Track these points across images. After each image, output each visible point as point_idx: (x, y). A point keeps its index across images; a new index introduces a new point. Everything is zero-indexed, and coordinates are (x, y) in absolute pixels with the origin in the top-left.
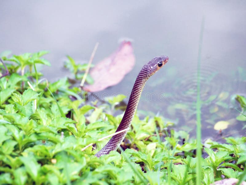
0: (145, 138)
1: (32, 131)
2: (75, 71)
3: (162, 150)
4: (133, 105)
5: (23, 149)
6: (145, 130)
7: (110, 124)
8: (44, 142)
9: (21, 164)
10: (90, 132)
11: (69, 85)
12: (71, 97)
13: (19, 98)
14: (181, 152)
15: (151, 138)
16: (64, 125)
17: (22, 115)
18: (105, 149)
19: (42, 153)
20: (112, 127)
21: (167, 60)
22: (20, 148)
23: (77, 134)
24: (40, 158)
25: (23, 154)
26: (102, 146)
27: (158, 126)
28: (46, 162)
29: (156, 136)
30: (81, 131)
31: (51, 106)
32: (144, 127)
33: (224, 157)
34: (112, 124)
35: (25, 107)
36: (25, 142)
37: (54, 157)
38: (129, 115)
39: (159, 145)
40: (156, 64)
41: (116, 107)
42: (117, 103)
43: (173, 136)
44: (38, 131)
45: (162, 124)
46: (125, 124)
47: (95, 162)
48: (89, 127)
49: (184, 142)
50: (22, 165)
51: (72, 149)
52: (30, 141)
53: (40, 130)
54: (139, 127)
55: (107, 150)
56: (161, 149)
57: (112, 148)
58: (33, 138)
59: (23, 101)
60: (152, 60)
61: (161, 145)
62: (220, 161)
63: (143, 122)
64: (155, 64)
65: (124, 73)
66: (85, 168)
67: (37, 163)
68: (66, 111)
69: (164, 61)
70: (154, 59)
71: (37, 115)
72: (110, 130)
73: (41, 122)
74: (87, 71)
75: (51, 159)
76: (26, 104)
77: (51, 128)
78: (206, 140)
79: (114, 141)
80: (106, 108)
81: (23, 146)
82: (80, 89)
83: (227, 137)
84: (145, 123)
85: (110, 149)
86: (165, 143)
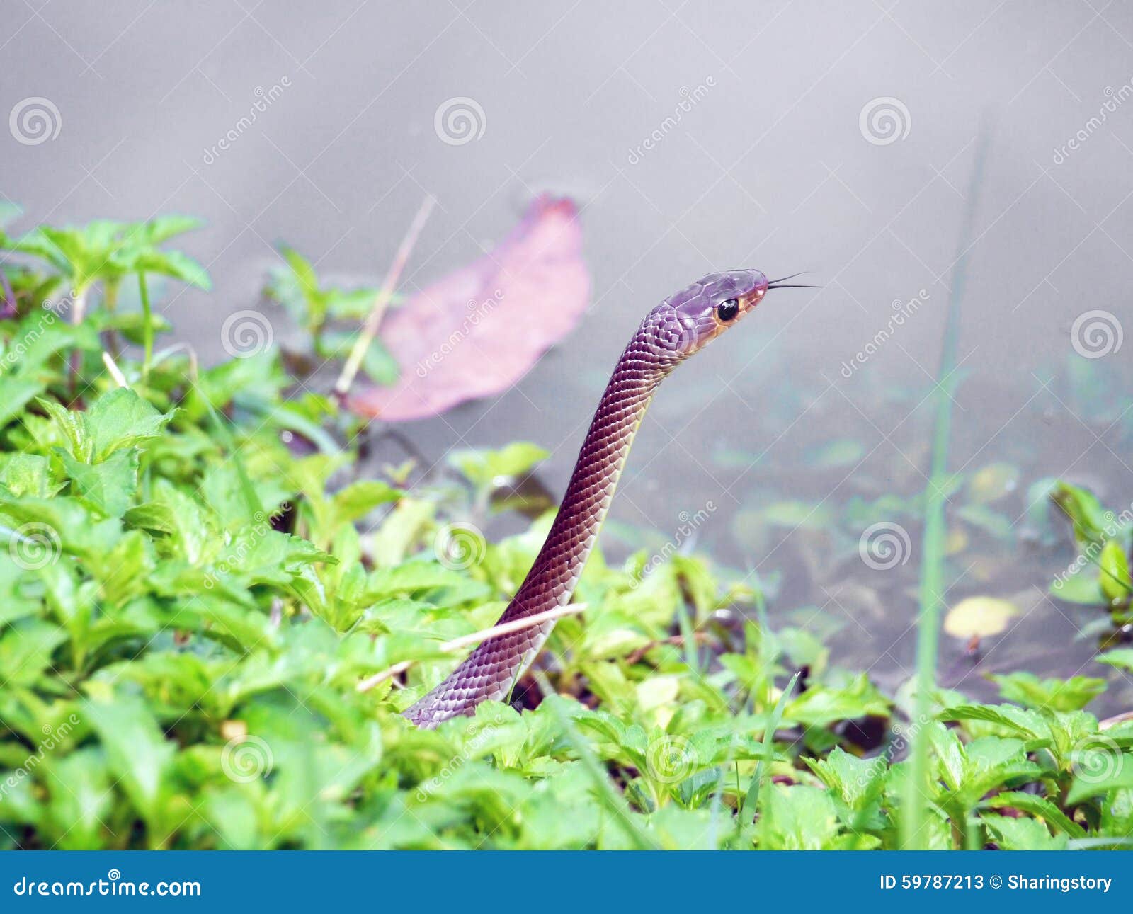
0: (627, 652)
1: (137, 587)
2: (316, 318)
3: (709, 712)
4: (595, 492)
5: (92, 662)
6: (630, 612)
7: (470, 576)
8: (184, 639)
9: (81, 733)
10: (383, 608)
11: (283, 380)
12: (288, 437)
13: (75, 428)
14: (793, 725)
15: (653, 656)
16: (282, 566)
17: (90, 508)
18: (456, 688)
19: (180, 690)
20: (477, 589)
21: (760, 292)
22: (79, 657)
23: (326, 612)
24: (171, 713)
25: (90, 686)
26: (436, 674)
27: (689, 599)
28: (195, 731)
29: (681, 646)
30: (342, 598)
31: (199, 474)
32: (627, 598)
33: (1003, 765)
34: (479, 573)
35: (102, 472)
36: (101, 632)
37: (235, 713)
38: (573, 536)
39: (691, 686)
40: (709, 310)
41: (499, 496)
42: (502, 480)
43: (755, 650)
44: (165, 588)
45: (707, 594)
46: (554, 577)
47: (421, 746)
48: (377, 582)
49: (808, 681)
50: (89, 740)
51: (322, 677)
52: (123, 632)
53: (177, 584)
54: (604, 596)
55: (465, 692)
56: (705, 706)
57: (488, 683)
58: (141, 618)
59: (90, 441)
60: (693, 287)
61: (700, 689)
62: (986, 784)
63: (617, 577)
64: (705, 308)
65: (537, 340)
66: (375, 776)
67: (160, 736)
68: (272, 503)
69: (749, 295)
70: (702, 283)
71: (158, 513)
72: (468, 604)
73: (176, 548)
74: (373, 320)
75: (220, 722)
76: (105, 458)
77: (222, 578)
78: (907, 680)
79: (497, 650)
80: (450, 500)
81: (92, 650)
82: (333, 403)
83: (1007, 672)
84: (629, 582)
85: (479, 686)
86: (717, 681)
